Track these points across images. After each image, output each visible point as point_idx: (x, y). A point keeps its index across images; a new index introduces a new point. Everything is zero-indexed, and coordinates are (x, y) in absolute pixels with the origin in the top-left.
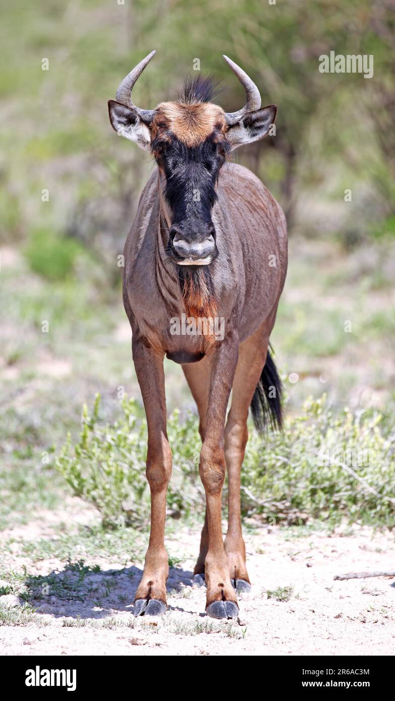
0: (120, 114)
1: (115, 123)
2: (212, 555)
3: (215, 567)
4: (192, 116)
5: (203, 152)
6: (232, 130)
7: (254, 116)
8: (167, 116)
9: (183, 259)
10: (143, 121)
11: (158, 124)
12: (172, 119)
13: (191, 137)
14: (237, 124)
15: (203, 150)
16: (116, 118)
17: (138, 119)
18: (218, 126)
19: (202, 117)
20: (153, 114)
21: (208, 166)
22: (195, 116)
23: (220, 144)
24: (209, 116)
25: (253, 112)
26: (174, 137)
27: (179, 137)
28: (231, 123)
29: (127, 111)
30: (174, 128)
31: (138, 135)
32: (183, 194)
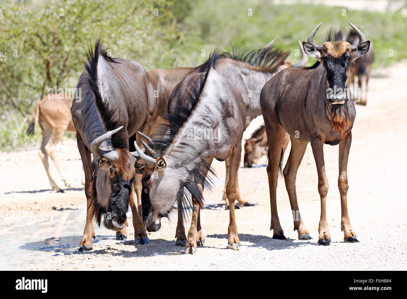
0: (308, 47)
1: (306, 51)
2: (345, 218)
3: (347, 223)
4: (337, 47)
5: (341, 60)
6: (353, 52)
7: (362, 46)
8: (326, 47)
9: (333, 102)
10: (317, 50)
11: (323, 50)
12: (329, 48)
13: (335, 54)
14: (355, 49)
15: (341, 59)
16: (306, 48)
17: (315, 49)
18: (348, 50)
19: (341, 47)
20: (322, 47)
21: (343, 65)
22: (338, 46)
23: (348, 57)
24: (344, 46)
25: (361, 44)
26: (329, 55)
27: (331, 55)
28: (354, 49)
29: (311, 46)
30: (329, 51)
31: (316, 55)
32: (333, 77)
